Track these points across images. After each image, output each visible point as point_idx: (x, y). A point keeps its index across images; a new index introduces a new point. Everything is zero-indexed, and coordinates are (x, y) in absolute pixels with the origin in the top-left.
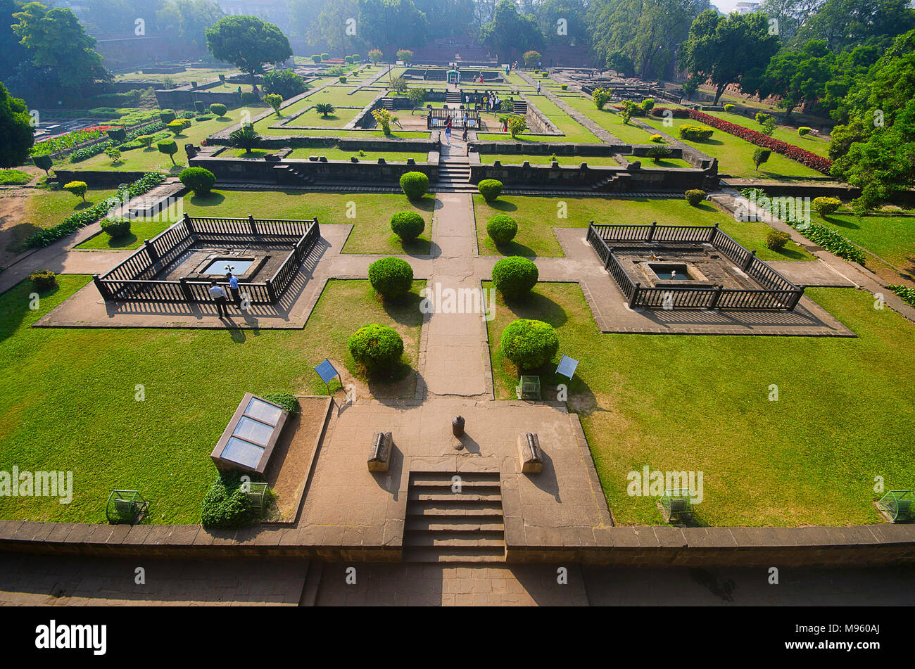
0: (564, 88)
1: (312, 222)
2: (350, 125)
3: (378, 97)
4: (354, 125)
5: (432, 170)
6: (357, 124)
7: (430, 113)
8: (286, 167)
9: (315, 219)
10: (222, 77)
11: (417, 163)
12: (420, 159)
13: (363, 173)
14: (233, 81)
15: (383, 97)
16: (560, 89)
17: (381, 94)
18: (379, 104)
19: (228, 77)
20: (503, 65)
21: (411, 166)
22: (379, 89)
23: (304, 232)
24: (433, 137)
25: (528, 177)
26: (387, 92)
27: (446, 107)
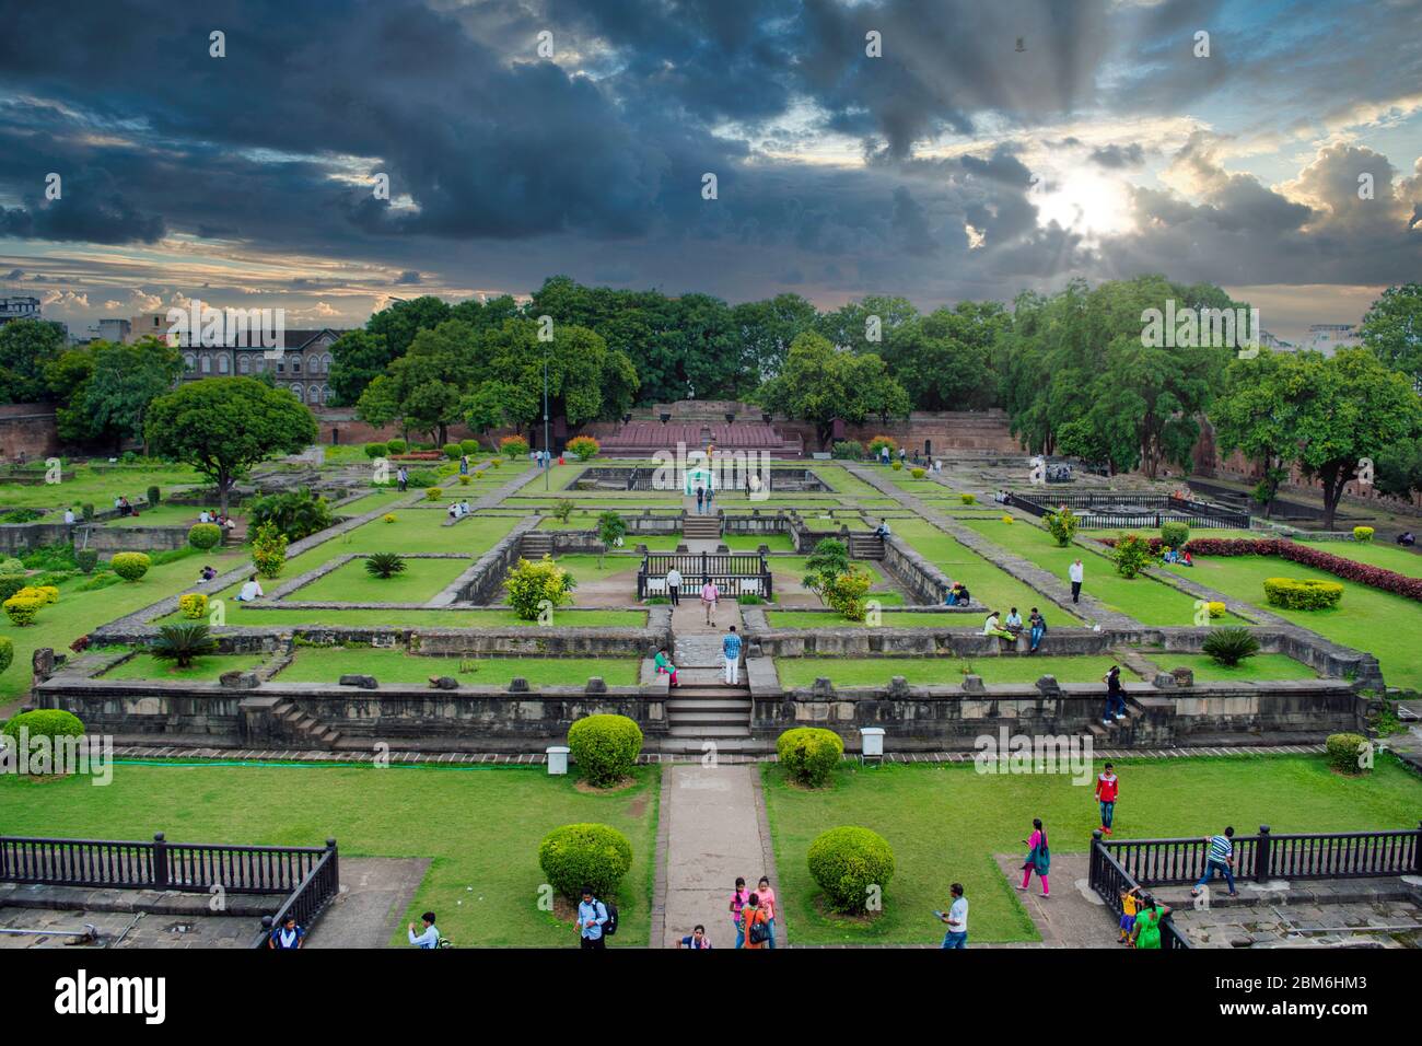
0: (968, 501)
1: (320, 853)
2: (445, 599)
3: (517, 532)
4: (453, 596)
5: (652, 706)
6: (463, 595)
7: (645, 564)
8: (270, 702)
9: (331, 845)
10: (154, 494)
11: (612, 688)
12: (620, 677)
13: (469, 716)
14: (177, 501)
15: (527, 529)
16: (959, 503)
17: (526, 526)
18: (522, 548)
19: (166, 492)
20: (816, 455)
21: (596, 697)
22: (520, 513)
23: (296, 881)
24: (655, 622)
25: (907, 717)
26: (539, 518)
27: (682, 549)
